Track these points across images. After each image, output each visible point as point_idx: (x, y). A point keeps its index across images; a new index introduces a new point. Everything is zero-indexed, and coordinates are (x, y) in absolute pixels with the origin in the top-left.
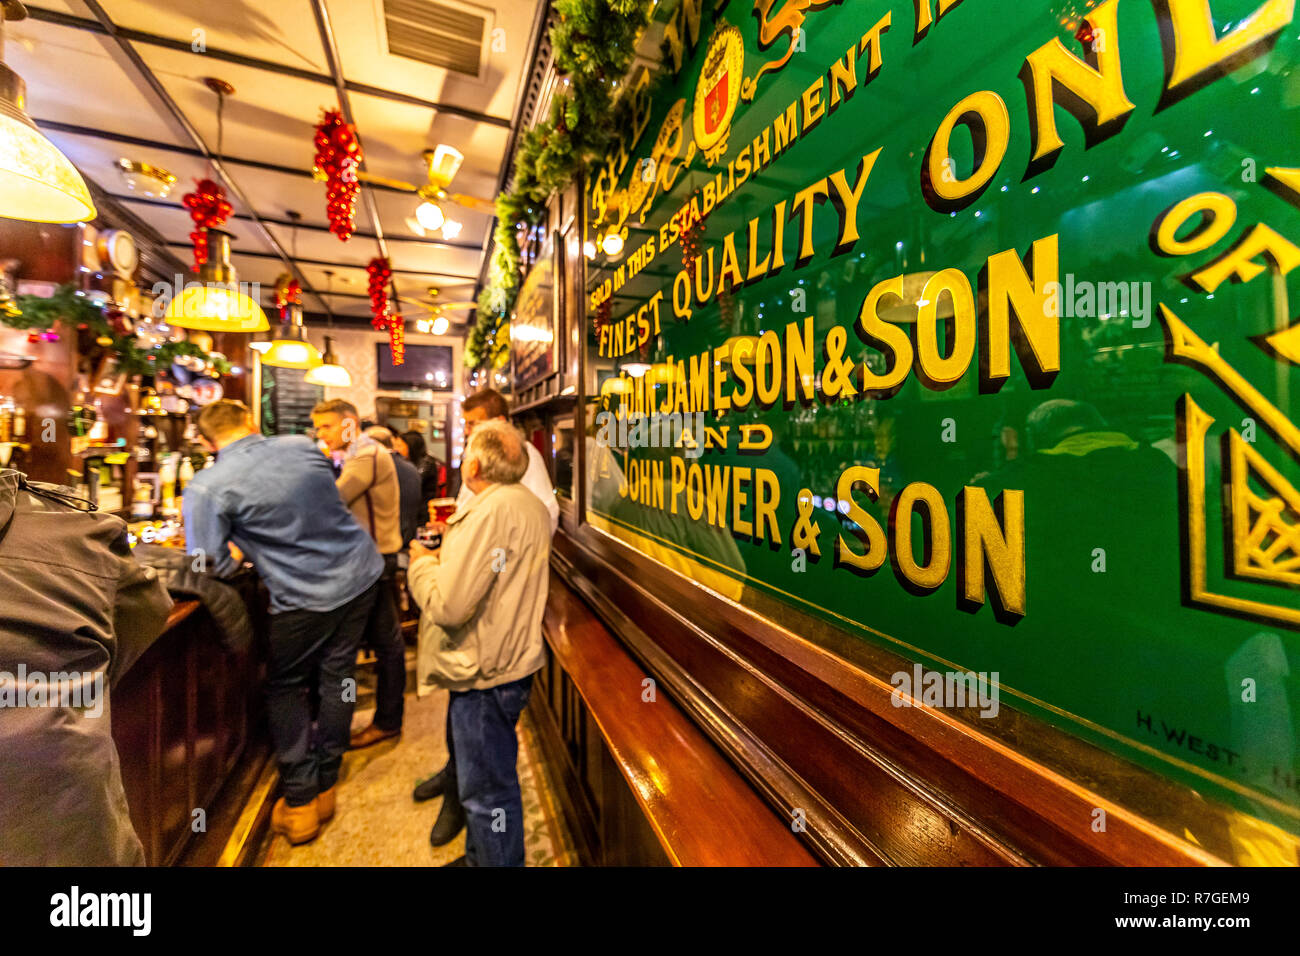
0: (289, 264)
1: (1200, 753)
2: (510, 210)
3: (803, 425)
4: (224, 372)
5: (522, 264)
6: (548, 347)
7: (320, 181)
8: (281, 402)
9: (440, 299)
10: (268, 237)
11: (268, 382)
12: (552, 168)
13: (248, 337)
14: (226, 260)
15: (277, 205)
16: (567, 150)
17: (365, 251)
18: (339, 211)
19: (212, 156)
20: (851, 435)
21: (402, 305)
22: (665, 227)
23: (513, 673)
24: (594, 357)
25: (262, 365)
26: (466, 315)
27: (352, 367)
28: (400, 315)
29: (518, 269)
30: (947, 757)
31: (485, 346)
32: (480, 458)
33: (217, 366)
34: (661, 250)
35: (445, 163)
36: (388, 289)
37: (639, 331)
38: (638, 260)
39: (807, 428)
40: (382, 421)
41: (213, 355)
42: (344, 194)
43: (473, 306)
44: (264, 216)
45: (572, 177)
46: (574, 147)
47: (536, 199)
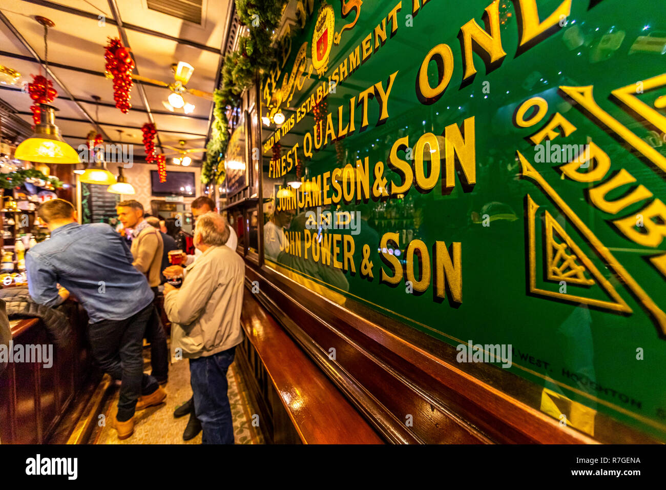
0: (96, 125)
1: (533, 364)
2: (221, 99)
3: (380, 212)
4: (58, 187)
5: (230, 128)
6: (243, 172)
7: (109, 78)
8: (94, 203)
9: (185, 147)
10: (82, 110)
11: (86, 192)
12: (241, 76)
13: (72, 167)
14: (53, 123)
15: (86, 92)
16: (248, 67)
17: (140, 119)
18: (122, 96)
19: (42, 62)
20: (402, 216)
21: (164, 149)
22: (299, 110)
23: (223, 347)
24: (266, 177)
25: (82, 183)
26: (201, 155)
27: (136, 184)
28: (163, 155)
29: (227, 130)
30: (429, 374)
31: (212, 172)
32: (202, 232)
33: (53, 183)
34: (297, 122)
35: (184, 72)
36: (155, 141)
37: (288, 164)
38: (286, 127)
39: (381, 213)
40: (155, 213)
41: (51, 177)
42: (124, 86)
43: (205, 150)
44: (78, 98)
45: (253, 81)
46: (252, 65)
47: (235, 93)
